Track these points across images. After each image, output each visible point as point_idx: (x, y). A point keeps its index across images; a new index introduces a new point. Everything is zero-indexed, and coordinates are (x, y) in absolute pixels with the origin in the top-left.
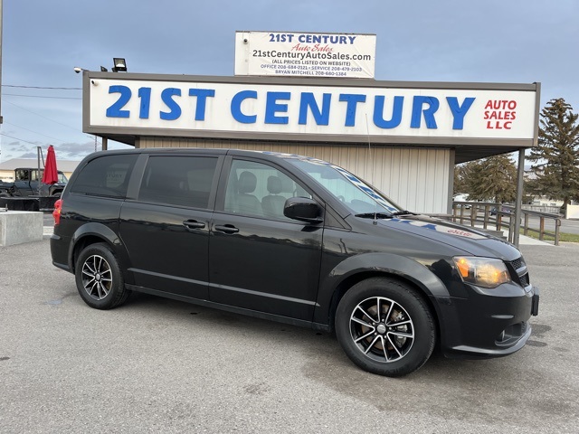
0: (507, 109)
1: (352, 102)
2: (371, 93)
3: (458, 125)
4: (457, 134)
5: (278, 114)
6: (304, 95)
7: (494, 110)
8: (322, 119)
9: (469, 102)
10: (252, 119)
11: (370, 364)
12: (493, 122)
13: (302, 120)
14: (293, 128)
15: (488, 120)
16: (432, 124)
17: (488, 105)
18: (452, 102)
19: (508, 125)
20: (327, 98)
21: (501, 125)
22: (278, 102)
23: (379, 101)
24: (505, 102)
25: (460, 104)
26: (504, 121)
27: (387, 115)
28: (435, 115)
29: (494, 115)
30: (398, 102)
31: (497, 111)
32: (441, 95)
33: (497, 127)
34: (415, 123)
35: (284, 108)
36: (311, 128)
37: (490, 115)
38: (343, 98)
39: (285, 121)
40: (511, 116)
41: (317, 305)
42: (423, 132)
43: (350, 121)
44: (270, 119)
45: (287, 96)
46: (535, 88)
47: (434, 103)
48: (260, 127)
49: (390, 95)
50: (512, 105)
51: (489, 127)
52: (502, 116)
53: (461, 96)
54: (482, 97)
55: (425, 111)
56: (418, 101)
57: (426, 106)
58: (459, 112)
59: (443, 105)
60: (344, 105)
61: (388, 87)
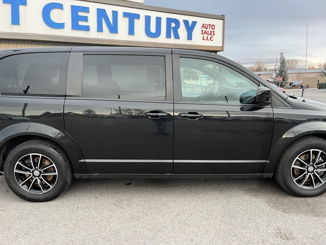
0: (211, 30)
1: (132, 18)
2: (143, 13)
3: (190, 37)
4: (189, 43)
5: (81, 23)
6: (98, 10)
7: (205, 29)
8: (114, 29)
9: (194, 23)
10: (61, 26)
12: (205, 36)
13: (100, 29)
14: (93, 34)
15: (203, 35)
16: (177, 37)
17: (203, 26)
18: (186, 22)
19: (212, 39)
20: (115, 14)
21: (209, 38)
22: (80, 14)
23: (148, 19)
24: (210, 25)
25: (190, 24)
26: (209, 36)
27: (153, 29)
28: (178, 30)
29: (205, 32)
30: (159, 20)
31: (207, 30)
32: (181, 18)
33: (207, 39)
34: (168, 36)
35: (86, 19)
36: (106, 35)
37: (204, 32)
38: (126, 15)
39: (87, 29)
40: (213, 34)
41: (268, 161)
42: (172, 41)
43: (131, 31)
44: (75, 26)
45: (86, 10)
46: (222, 18)
47: (177, 22)
48: (68, 33)
49: (154, 15)
50: (213, 27)
51: (203, 39)
52: (209, 33)
53: (191, 19)
54: (201, 21)
55: (172, 29)
56: (169, 21)
57: (173, 25)
58: (190, 28)
59: (182, 25)
60: (127, 20)
61: (152, 10)
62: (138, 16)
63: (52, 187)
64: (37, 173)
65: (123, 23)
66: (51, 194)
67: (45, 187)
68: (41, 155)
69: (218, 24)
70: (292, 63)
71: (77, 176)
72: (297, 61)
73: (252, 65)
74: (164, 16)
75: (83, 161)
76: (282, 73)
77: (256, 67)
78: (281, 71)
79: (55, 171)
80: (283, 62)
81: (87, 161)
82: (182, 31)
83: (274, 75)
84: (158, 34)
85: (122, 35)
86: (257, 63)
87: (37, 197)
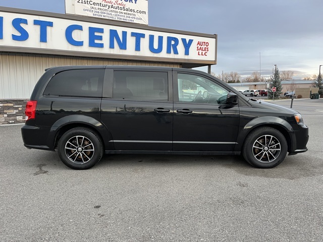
0: (205, 46)
1: (138, 37)
2: (147, 33)
3: (187, 53)
4: (186, 57)
5: (96, 41)
6: (111, 31)
7: (200, 46)
8: (123, 46)
9: (191, 41)
10: (80, 44)
11: (262, 165)
12: (200, 51)
13: (112, 46)
14: (106, 50)
15: (198, 51)
16: (176, 52)
17: (198, 44)
18: (184, 40)
19: (206, 54)
20: (124, 34)
21: (203, 54)
22: (96, 34)
23: (152, 37)
24: (204, 43)
25: (187, 42)
26: (204, 52)
27: (156, 46)
28: (177, 47)
29: (201, 49)
30: (161, 38)
31: (202, 47)
32: (179, 37)
33: (202, 55)
34: (169, 52)
35: (100, 38)
36: (117, 51)
37: (199, 48)
38: (133, 34)
39: (101, 46)
40: (207, 50)
41: (237, 143)
42: (172, 56)
43: (138, 48)
44: (92, 44)
45: (101, 31)
46: (215, 37)
47: (176, 40)
48: (86, 49)
49: (157, 34)
50: (207, 44)
51: (199, 54)
52: (204, 49)
53: (188, 38)
54: (196, 39)
55: (172, 45)
56: (169, 39)
57: (173, 43)
58: (187, 45)
59: (180, 42)
60: (134, 39)
61: (155, 31)
62: (143, 36)
63: (90, 159)
64: (80, 149)
65: (131, 42)
66: (89, 164)
67: (86, 159)
68: (84, 137)
69: (212, 41)
70: (288, 75)
71: (107, 152)
72: (293, 73)
73: (249, 76)
74: (165, 36)
75: (111, 141)
76: (276, 83)
77: (253, 78)
78: (275, 82)
79: (92, 148)
80: (277, 73)
81: (114, 141)
82: (181, 48)
83: (268, 86)
84: (160, 50)
85: (130, 51)
86: (254, 73)
87: (79, 166)
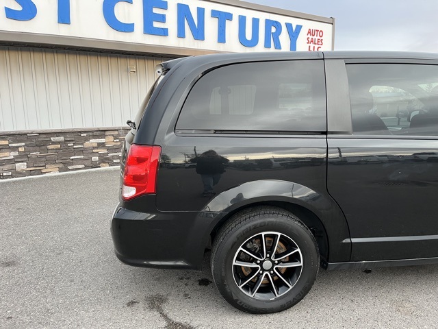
0: (318, 37)
1: (223, 18)
2: (236, 12)
3: (293, 48)
5: (156, 25)
6: (179, 6)
7: (312, 37)
8: (199, 34)
9: (299, 28)
10: (129, 28)
12: (312, 45)
13: (181, 34)
14: (171, 42)
15: (309, 44)
16: (278, 46)
17: (309, 32)
18: (289, 26)
20: (201, 12)
21: (316, 49)
22: (156, 11)
23: (242, 20)
24: (317, 31)
25: (294, 28)
27: (249, 36)
28: (280, 37)
29: (312, 41)
30: (256, 22)
31: (314, 37)
32: (283, 20)
34: (267, 45)
35: (162, 19)
36: (189, 43)
37: (310, 40)
38: (214, 14)
39: (164, 33)
40: (320, 43)
43: (222, 38)
44: (149, 30)
46: (332, 22)
47: (278, 26)
48: (139, 37)
49: (250, 15)
50: (321, 35)
51: (309, 50)
52: (316, 42)
53: (295, 22)
54: (307, 25)
55: (272, 37)
56: (269, 23)
57: (273, 30)
58: (294, 34)
59: (284, 29)
60: (216, 21)
61: (247, 8)
62: (229, 16)
65: (211, 26)
69: (326, 29)
74: (262, 17)
82: (284, 38)
84: (254, 42)
85: (210, 43)
